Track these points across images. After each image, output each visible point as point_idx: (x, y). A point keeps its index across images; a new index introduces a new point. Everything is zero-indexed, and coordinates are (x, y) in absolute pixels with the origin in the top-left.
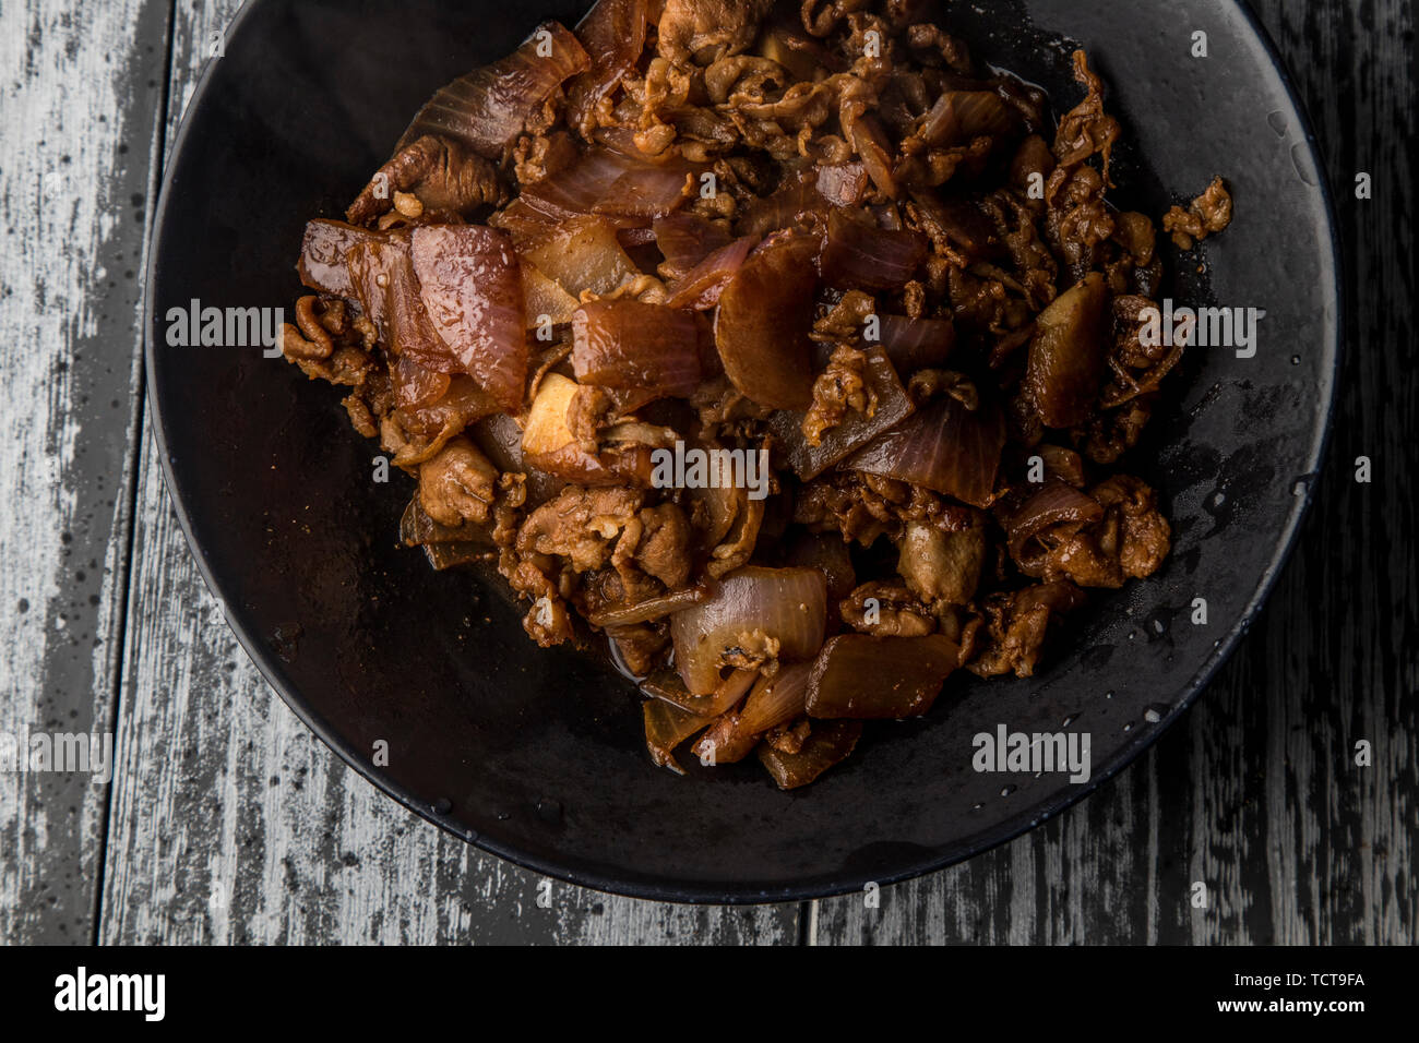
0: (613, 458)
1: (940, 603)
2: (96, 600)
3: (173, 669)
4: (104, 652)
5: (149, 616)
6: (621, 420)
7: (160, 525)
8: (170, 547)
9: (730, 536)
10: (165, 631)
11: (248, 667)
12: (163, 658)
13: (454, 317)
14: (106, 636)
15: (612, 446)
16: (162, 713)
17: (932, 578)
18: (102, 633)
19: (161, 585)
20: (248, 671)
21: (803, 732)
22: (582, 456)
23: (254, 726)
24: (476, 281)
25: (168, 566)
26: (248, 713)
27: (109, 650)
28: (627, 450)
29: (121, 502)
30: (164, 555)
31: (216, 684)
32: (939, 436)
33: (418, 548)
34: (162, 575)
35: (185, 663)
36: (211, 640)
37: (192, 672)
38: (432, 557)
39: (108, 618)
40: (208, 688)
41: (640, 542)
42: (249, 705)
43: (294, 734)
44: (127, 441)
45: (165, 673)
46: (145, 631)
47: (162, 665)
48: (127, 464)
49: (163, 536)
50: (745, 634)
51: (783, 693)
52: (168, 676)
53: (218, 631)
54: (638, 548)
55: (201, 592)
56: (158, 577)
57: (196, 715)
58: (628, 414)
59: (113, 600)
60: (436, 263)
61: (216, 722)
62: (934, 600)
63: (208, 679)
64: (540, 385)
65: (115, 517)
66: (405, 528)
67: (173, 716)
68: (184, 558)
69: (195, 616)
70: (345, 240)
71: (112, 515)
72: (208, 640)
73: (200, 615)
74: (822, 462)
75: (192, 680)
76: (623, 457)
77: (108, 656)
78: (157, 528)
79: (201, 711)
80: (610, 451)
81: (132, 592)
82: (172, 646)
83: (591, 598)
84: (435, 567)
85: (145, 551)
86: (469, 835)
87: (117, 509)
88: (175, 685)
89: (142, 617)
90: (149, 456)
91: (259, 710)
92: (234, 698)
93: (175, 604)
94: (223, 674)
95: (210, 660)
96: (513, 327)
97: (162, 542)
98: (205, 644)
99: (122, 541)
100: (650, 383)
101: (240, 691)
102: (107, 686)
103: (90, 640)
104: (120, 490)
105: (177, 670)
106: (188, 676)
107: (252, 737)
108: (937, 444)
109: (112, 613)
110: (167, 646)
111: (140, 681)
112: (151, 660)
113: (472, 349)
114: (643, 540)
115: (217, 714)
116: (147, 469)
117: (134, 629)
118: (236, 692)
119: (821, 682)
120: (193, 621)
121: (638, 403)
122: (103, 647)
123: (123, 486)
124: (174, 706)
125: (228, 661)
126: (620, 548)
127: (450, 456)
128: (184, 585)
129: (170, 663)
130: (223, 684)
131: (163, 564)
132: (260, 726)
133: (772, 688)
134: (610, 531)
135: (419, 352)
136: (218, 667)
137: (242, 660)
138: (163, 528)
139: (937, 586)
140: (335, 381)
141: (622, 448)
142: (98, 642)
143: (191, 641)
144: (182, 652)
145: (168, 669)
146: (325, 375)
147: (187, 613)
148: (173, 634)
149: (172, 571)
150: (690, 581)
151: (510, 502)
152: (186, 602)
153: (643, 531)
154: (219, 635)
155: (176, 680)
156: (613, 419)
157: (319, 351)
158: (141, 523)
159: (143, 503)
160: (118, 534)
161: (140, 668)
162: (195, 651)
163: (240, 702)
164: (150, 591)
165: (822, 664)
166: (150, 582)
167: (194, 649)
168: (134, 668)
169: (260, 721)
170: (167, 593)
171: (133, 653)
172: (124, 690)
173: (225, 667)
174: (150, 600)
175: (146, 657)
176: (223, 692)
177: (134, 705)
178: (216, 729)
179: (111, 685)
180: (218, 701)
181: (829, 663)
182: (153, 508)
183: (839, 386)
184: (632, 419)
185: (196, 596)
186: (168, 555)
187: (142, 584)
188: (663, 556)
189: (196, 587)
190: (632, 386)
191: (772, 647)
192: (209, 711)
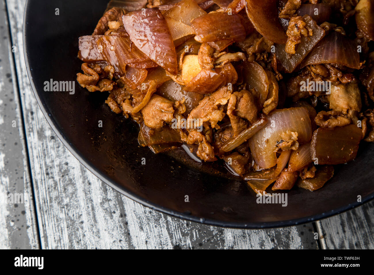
0: (220, 69)
1: (351, 112)
2: (24, 213)
3: (60, 228)
4: (31, 230)
5: (46, 211)
6: (220, 54)
7: (43, 179)
8: (49, 186)
9: (269, 96)
10: (53, 215)
11: (88, 221)
12: (55, 225)
13: (145, 42)
14: (31, 224)
15: (219, 64)
16: (59, 244)
17: (346, 102)
18: (29, 223)
19: (48, 199)
20: (89, 223)
21: (314, 170)
22: (208, 72)
23: (96, 242)
24: (150, 27)
25: (49, 192)
26: (92, 237)
27: (33, 229)
28: (225, 64)
29: (26, 176)
30: (47, 189)
31: (78, 229)
32: (336, 45)
33: (147, 147)
34: (48, 196)
35: (64, 225)
36: (72, 215)
37: (67, 227)
38: (152, 149)
39: (30, 218)
40: (75, 232)
41: (236, 103)
42: (92, 235)
43: (112, 241)
44: (23, 155)
45: (57, 230)
46: (46, 217)
47: (55, 227)
48: (25, 163)
49: (45, 182)
50: (283, 133)
51: (302, 155)
52: (59, 231)
53: (74, 211)
54: (236, 106)
55: (64, 199)
56: (46, 197)
57: (73, 242)
58: (222, 51)
59: (31, 211)
60: (133, 25)
61: (81, 243)
62: (348, 111)
63: (74, 229)
64: (183, 60)
65: (25, 182)
66: (140, 141)
67: (64, 244)
68: (55, 188)
69: (64, 208)
70: (95, 39)
71: (23, 182)
72: (71, 215)
73: (65, 207)
74: (295, 62)
75: (68, 230)
76: (223, 67)
77: (33, 231)
78: (42, 180)
79: (74, 241)
80: (218, 66)
81: (37, 204)
82: (57, 220)
83: (219, 143)
84: (155, 153)
85: (39, 189)
86: (201, 220)
87: (25, 179)
88: (62, 233)
89: (43, 212)
90: (33, 156)
91: (96, 236)
92: (86, 234)
93: (55, 205)
94: (80, 226)
95: (73, 222)
96: (168, 40)
97: (45, 184)
98: (70, 217)
99: (29, 189)
100: (228, 36)
101: (87, 230)
102: (35, 242)
103: (25, 227)
104: (24, 172)
105: (61, 228)
106: (66, 229)
107: (96, 246)
108: (336, 47)
109: (31, 216)
110: (55, 220)
111: (48, 235)
112: (51, 226)
113: (155, 52)
114: (238, 101)
115: (80, 240)
116: (33, 161)
117: (42, 217)
118: (86, 231)
119: (316, 147)
120: (63, 209)
121: (225, 46)
122: (31, 228)
123: (25, 171)
124: (63, 241)
125: (80, 221)
126: (230, 106)
127: (153, 101)
128: (57, 198)
129: (58, 226)
130: (80, 229)
131: (47, 192)
132: (98, 241)
133: (299, 153)
134: (224, 102)
135: (133, 63)
136: (77, 224)
137: (85, 219)
138: (44, 180)
139: (348, 105)
140: (102, 91)
141: (223, 64)
142: (28, 227)
143: (64, 217)
144: (62, 221)
145: (58, 228)
146: (98, 89)
147: (60, 207)
148: (57, 216)
149: (51, 194)
150: (258, 117)
151: (180, 112)
152: (59, 203)
153: (237, 98)
154: (74, 213)
155: (62, 232)
156: (216, 55)
157: (94, 78)
158: (35, 179)
159: (35, 173)
160: (27, 187)
161: (47, 230)
162: (66, 220)
163: (88, 234)
164: (45, 202)
165: (314, 141)
166: (44, 199)
167: (66, 219)
168: (45, 231)
169: (98, 239)
170: (51, 202)
171: (43, 226)
172: (42, 240)
173: (79, 223)
174: (45, 205)
175: (49, 226)
176: (81, 232)
177: (48, 244)
178: (82, 246)
179: (37, 241)
180: (80, 236)
181: (317, 140)
182: (39, 174)
183: (297, 27)
184: (224, 53)
185: (62, 200)
186: (48, 189)
187: (41, 200)
188: (246, 106)
189: (62, 198)
190: (221, 39)
191: (295, 136)
192: (77, 240)
